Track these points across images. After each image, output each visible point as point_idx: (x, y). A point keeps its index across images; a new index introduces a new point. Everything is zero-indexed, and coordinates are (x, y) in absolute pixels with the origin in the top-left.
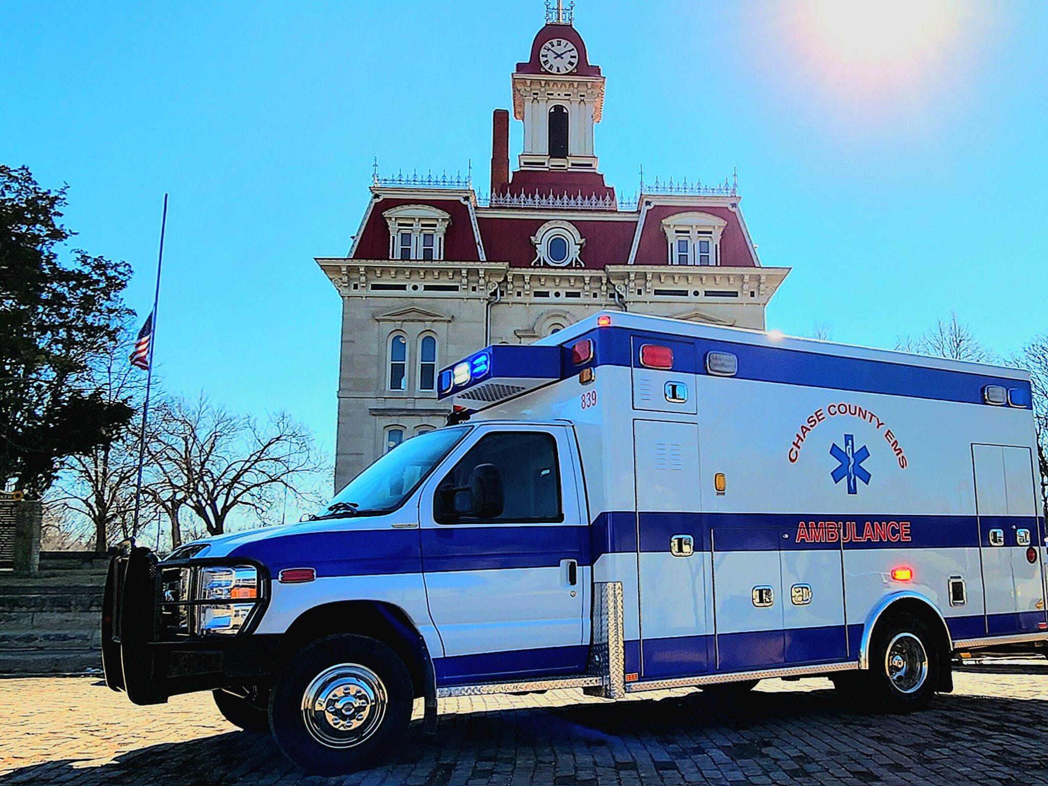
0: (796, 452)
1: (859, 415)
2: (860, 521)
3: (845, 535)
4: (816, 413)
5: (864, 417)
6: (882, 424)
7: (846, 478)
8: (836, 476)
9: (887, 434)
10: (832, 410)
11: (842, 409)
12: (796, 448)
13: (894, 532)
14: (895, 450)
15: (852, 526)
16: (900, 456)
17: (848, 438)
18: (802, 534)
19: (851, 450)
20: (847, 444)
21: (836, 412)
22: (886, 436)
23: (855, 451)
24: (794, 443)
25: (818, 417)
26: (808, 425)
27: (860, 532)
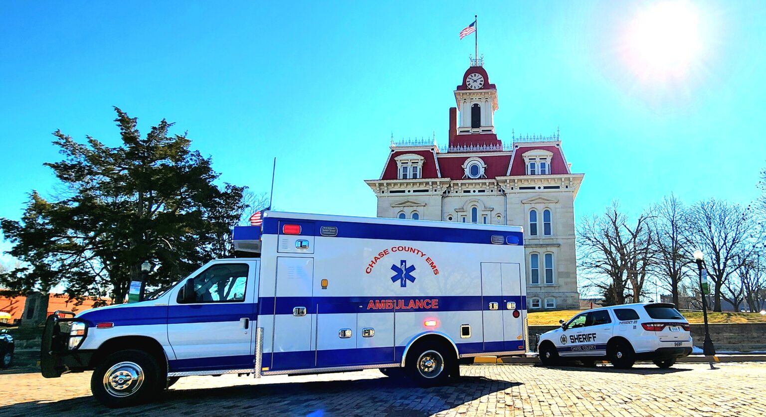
0: (371, 269)
1: (411, 251)
2: (407, 299)
3: (397, 306)
4: (384, 251)
5: (414, 252)
6: (425, 255)
7: (400, 280)
8: (394, 279)
9: (427, 259)
10: (394, 249)
11: (400, 249)
12: (370, 267)
13: (428, 304)
14: (432, 266)
15: (402, 302)
16: (435, 269)
17: (403, 262)
18: (371, 305)
19: (404, 268)
20: (402, 264)
21: (396, 250)
22: (427, 260)
23: (407, 267)
24: (369, 265)
25: (385, 253)
26: (379, 257)
27: (406, 304)
